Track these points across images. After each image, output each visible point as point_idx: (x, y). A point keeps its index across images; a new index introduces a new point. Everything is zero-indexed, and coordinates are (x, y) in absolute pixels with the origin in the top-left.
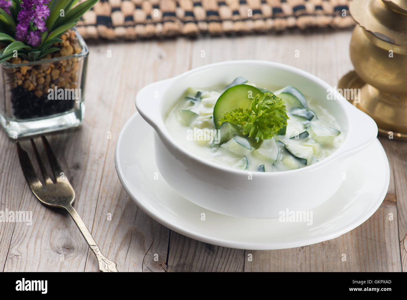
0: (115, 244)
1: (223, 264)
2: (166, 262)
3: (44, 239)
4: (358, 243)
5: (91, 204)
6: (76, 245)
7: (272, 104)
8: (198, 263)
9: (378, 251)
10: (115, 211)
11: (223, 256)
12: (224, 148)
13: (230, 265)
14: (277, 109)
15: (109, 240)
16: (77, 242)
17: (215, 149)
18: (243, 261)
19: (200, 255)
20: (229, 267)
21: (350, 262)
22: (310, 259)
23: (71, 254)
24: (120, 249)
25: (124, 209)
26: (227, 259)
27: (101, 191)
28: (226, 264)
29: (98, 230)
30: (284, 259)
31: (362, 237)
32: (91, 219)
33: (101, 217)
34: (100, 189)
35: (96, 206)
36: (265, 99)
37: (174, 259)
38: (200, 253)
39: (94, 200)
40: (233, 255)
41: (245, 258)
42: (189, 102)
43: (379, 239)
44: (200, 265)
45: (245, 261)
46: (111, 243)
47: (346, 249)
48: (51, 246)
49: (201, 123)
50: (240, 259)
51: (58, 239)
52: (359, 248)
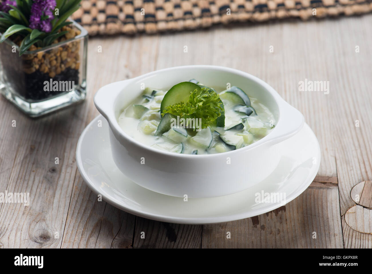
0: (86, 232)
1: (182, 243)
2: (131, 244)
3: (23, 231)
4: (304, 219)
5: (66, 200)
6: (51, 234)
7: (207, 97)
8: (160, 243)
9: (321, 226)
10: (87, 205)
11: (183, 237)
12: (165, 136)
13: (189, 244)
14: (212, 102)
15: (81, 229)
16: (52, 232)
17: (157, 137)
18: (200, 240)
19: (162, 237)
20: (188, 245)
21: (296, 236)
22: (261, 236)
23: (47, 242)
24: (91, 236)
25: (95, 203)
26: (186, 239)
27: (74, 189)
28: (186, 243)
29: (72, 221)
30: (237, 236)
31: (307, 214)
32: (65, 212)
33: (74, 211)
34: (73, 188)
35: (69, 201)
36: (202, 93)
37: (139, 241)
38: (162, 235)
39: (68, 197)
40: (192, 236)
41: (203, 237)
42: (144, 99)
43: (323, 215)
44: (162, 245)
45: (203, 240)
46: (83, 231)
47: (293, 225)
48: (29, 237)
49: (150, 115)
50: (198, 239)
51: (36, 230)
52: (304, 223)
